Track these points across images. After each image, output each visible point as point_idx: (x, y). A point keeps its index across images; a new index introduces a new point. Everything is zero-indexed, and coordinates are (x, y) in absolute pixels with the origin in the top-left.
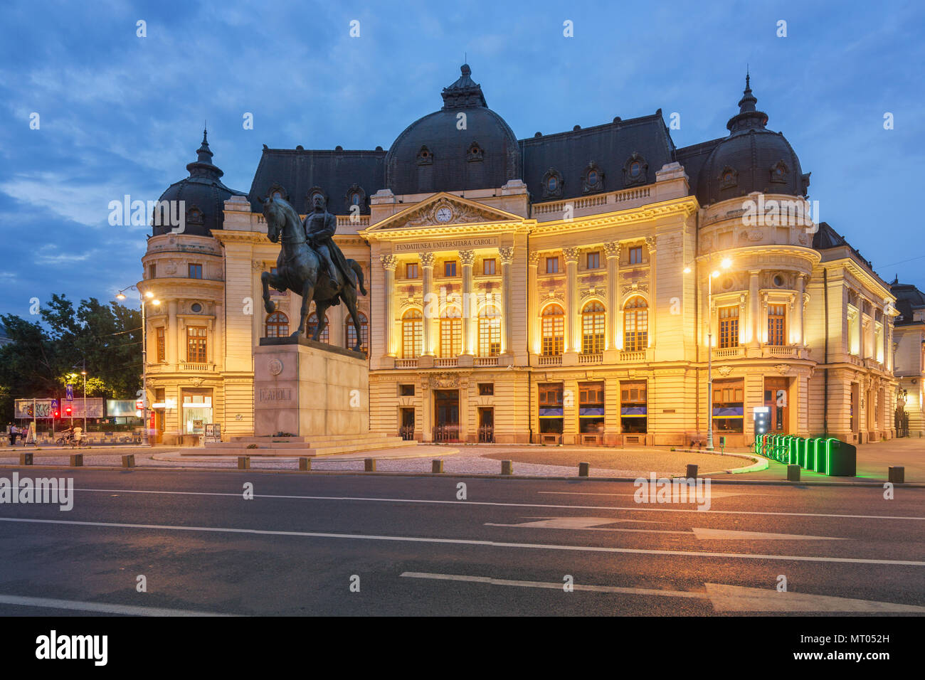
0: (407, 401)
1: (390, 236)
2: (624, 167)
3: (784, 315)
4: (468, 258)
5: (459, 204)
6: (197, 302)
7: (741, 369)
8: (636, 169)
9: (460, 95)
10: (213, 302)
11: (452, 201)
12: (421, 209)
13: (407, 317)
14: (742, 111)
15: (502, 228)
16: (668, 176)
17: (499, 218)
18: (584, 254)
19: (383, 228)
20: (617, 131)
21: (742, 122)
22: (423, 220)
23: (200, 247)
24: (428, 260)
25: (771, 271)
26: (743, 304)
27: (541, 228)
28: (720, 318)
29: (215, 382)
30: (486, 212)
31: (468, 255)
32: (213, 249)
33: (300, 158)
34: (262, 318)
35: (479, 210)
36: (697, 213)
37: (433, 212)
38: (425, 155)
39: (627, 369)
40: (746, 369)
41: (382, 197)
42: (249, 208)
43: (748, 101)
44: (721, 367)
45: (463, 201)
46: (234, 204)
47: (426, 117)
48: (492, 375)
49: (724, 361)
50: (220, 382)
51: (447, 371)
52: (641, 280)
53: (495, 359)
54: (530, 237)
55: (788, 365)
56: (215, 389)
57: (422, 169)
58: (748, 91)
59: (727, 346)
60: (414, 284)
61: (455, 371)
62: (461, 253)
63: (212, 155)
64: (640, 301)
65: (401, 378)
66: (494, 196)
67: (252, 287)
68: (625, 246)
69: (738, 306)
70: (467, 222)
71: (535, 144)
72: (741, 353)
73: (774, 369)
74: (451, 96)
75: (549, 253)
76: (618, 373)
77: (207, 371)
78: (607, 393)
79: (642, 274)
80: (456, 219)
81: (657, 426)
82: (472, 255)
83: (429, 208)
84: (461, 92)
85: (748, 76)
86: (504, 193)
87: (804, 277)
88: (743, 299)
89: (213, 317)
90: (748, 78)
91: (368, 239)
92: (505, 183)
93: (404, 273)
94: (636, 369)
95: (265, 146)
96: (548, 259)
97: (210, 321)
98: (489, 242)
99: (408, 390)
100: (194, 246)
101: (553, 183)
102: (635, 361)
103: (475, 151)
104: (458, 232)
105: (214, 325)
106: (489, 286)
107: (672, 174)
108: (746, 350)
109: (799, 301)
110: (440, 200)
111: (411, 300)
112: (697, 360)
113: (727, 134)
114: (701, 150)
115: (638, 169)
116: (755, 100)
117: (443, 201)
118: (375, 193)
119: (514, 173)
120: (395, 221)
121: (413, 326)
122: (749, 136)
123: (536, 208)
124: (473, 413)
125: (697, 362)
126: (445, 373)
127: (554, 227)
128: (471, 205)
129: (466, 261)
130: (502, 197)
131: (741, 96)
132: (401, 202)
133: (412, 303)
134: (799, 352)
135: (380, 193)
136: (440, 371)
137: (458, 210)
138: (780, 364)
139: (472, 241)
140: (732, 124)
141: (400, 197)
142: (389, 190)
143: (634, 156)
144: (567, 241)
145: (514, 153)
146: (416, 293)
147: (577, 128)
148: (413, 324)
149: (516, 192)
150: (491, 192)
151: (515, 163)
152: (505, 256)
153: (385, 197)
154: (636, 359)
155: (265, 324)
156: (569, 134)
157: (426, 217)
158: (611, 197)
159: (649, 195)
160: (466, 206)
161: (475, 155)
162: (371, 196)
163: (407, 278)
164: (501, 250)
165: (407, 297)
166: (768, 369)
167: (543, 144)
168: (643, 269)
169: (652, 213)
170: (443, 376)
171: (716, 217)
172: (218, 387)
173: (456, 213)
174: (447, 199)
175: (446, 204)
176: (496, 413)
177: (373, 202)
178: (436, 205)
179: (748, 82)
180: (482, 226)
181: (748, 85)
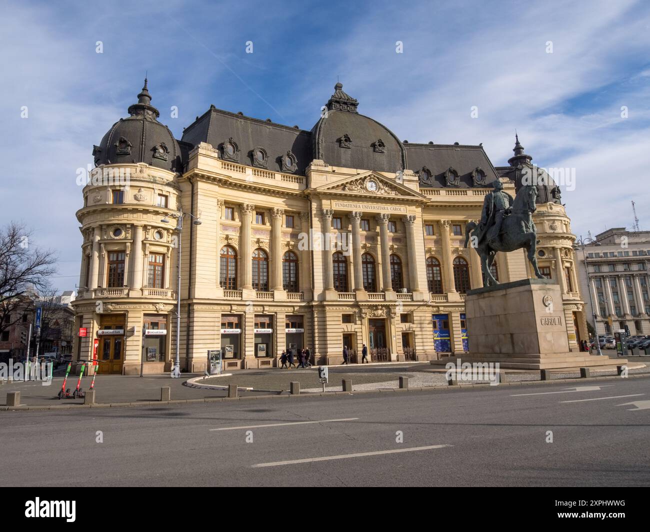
0: (350, 328)
11: (378, 178)
12: (357, 180)
14: (516, 154)
20: (459, 150)
33: (241, 122)
37: (364, 183)
38: (346, 140)
41: (319, 165)
43: (518, 148)
51: (380, 303)
57: (343, 150)
58: (517, 143)
63: (152, 99)
65: (343, 309)
83: (362, 180)
86: (404, 177)
90: (517, 136)
95: (212, 106)
100: (162, 179)
103: (380, 145)
110: (369, 176)
113: (509, 165)
118: (312, 161)
124: (399, 337)
131: (514, 146)
132: (334, 171)
135: (316, 161)
140: (511, 161)
141: (332, 168)
142: (322, 161)
147: (431, 143)
149: (412, 178)
153: (321, 166)
157: (360, 186)
161: (380, 148)
162: (310, 163)
170: (377, 307)
177: (312, 168)
178: (367, 179)
179: (517, 138)
181: (517, 140)
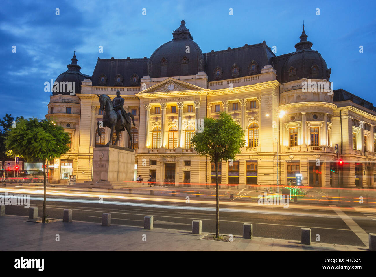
0: (153, 167)
1: (148, 96)
2: (248, 66)
3: (318, 132)
4: (181, 105)
5: (177, 82)
6: (68, 123)
7: (298, 156)
8: (253, 67)
9: (180, 34)
10: (75, 123)
11: (174, 82)
12: (161, 85)
13: (155, 130)
14: (301, 40)
15: (195, 93)
16: (266, 71)
17: (194, 88)
18: (231, 103)
19: (145, 92)
20: (246, 50)
21: (300, 46)
22: (162, 89)
23: (71, 100)
24: (164, 106)
25: (311, 113)
26: (299, 127)
27: (212, 93)
28: (290, 133)
29: (74, 157)
30: (188, 86)
31: (181, 104)
32: (76, 101)
33: (113, 62)
34: (95, 130)
35: (185, 85)
36: (280, 86)
37: (166, 86)
38: (164, 61)
39: (249, 155)
40: (300, 156)
41: (145, 79)
42: (91, 84)
43: (304, 36)
44: (289, 155)
45: (179, 81)
46: (85, 83)
47: (165, 44)
48: (190, 157)
49: (291, 152)
50: (76, 157)
51: (171, 155)
52: (256, 116)
53: (192, 150)
54: (207, 96)
55: (319, 155)
56: (74, 160)
57: (162, 67)
58: (304, 32)
59: (293, 146)
60: (158, 116)
61: (174, 155)
62: (178, 103)
63: (77, 60)
64: (255, 125)
65: (151, 157)
66: (192, 79)
67: (91, 117)
68: (248, 101)
69: (297, 128)
70: (181, 90)
71: (211, 55)
72: (298, 149)
73: (313, 156)
74: (176, 34)
75: (216, 103)
76: (245, 157)
77: (71, 153)
78: (240, 166)
79: (256, 113)
80: (176, 89)
81: (262, 181)
82: (182, 104)
83: (165, 84)
84: (180, 32)
85: (303, 25)
86: (197, 77)
87: (327, 115)
88: (299, 125)
89: (75, 129)
90: (303, 27)
91: (139, 97)
92: (197, 73)
93: (154, 111)
94: (253, 155)
95: (99, 58)
96: (216, 105)
97: (74, 131)
98: (190, 99)
99: (154, 163)
100: (69, 100)
101: (218, 72)
102: (252, 152)
103: (185, 59)
104: (177, 94)
105: (75, 133)
106: (190, 117)
107: (268, 70)
108: (300, 148)
109: (325, 126)
110: (169, 81)
111: (156, 123)
112: (280, 152)
114: (283, 58)
115: (254, 67)
116: (307, 36)
117: (171, 81)
118: (142, 77)
119: (201, 68)
120: (151, 90)
121: (157, 134)
122: (302, 53)
123: (210, 83)
124: (182, 173)
125: (280, 153)
126: (170, 156)
127: (218, 92)
128: (182, 83)
129: (180, 107)
130: (196, 79)
131: (301, 34)
132: (153, 81)
133: (157, 124)
134: (325, 149)
135: (145, 77)
136: (167, 155)
137: (177, 85)
138: (316, 155)
139: (183, 98)
140: (297, 46)
141: (153, 79)
142: (148, 76)
143: (252, 61)
144: (224, 98)
145: (201, 60)
146: (159, 120)
147: (229, 48)
148: (157, 133)
149: (202, 77)
150: (191, 77)
151: (202, 64)
152: (196, 105)
153: (147, 79)
155: (95, 133)
156: (225, 51)
158: (242, 79)
159: (258, 79)
160: (180, 83)
161: (185, 61)
162: (141, 79)
163: (155, 113)
164: (195, 102)
165: (155, 121)
166: (310, 156)
167: (215, 55)
168: (256, 111)
169: (259, 87)
170: (169, 157)
171: (287, 88)
172: (75, 159)
173: (176, 87)
174: (172, 81)
175: (172, 82)
176: (191, 174)
177: (142, 81)
178: (168, 83)
179: (304, 28)
180: (187, 92)
181: (304, 29)
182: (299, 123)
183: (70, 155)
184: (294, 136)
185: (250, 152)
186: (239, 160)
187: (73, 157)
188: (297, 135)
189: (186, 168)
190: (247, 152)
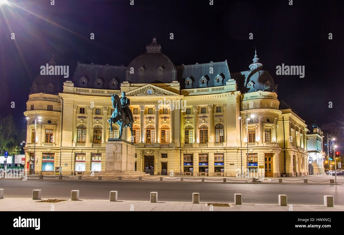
3: (270, 132)
15: (171, 98)
17: (169, 94)
22: (141, 94)
24: (143, 108)
26: (257, 128)
35: (162, 91)
36: (240, 96)
39: (217, 149)
48: (167, 151)
49: (251, 147)
50: (58, 151)
52: (221, 118)
53: (168, 144)
55: (272, 149)
59: (251, 142)
60: (136, 116)
61: (153, 149)
62: (155, 106)
64: (221, 125)
68: (215, 106)
75: (187, 107)
76: (213, 151)
77: (53, 146)
78: (209, 158)
81: (228, 170)
82: (159, 107)
89: (56, 126)
94: (220, 149)
102: (219, 147)
104: (155, 98)
105: (56, 128)
106: (165, 118)
108: (258, 144)
124: (160, 164)
125: (241, 147)
129: (157, 109)
136: (147, 149)
138: (270, 149)
149: (176, 85)
152: (171, 108)
154: (220, 146)
158: (210, 89)
159: (224, 90)
166: (266, 150)
168: (222, 114)
174: (150, 87)
176: (168, 164)
178: (147, 88)
182: (256, 125)
183: (52, 149)
184: (252, 135)
185: (217, 147)
186: (209, 153)
187: (54, 150)
188: (255, 134)
189: (164, 160)
190: (215, 147)
